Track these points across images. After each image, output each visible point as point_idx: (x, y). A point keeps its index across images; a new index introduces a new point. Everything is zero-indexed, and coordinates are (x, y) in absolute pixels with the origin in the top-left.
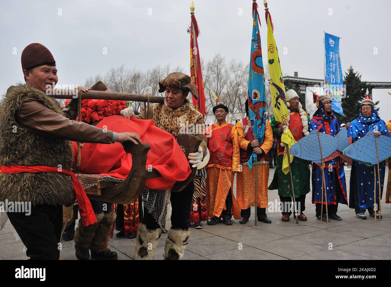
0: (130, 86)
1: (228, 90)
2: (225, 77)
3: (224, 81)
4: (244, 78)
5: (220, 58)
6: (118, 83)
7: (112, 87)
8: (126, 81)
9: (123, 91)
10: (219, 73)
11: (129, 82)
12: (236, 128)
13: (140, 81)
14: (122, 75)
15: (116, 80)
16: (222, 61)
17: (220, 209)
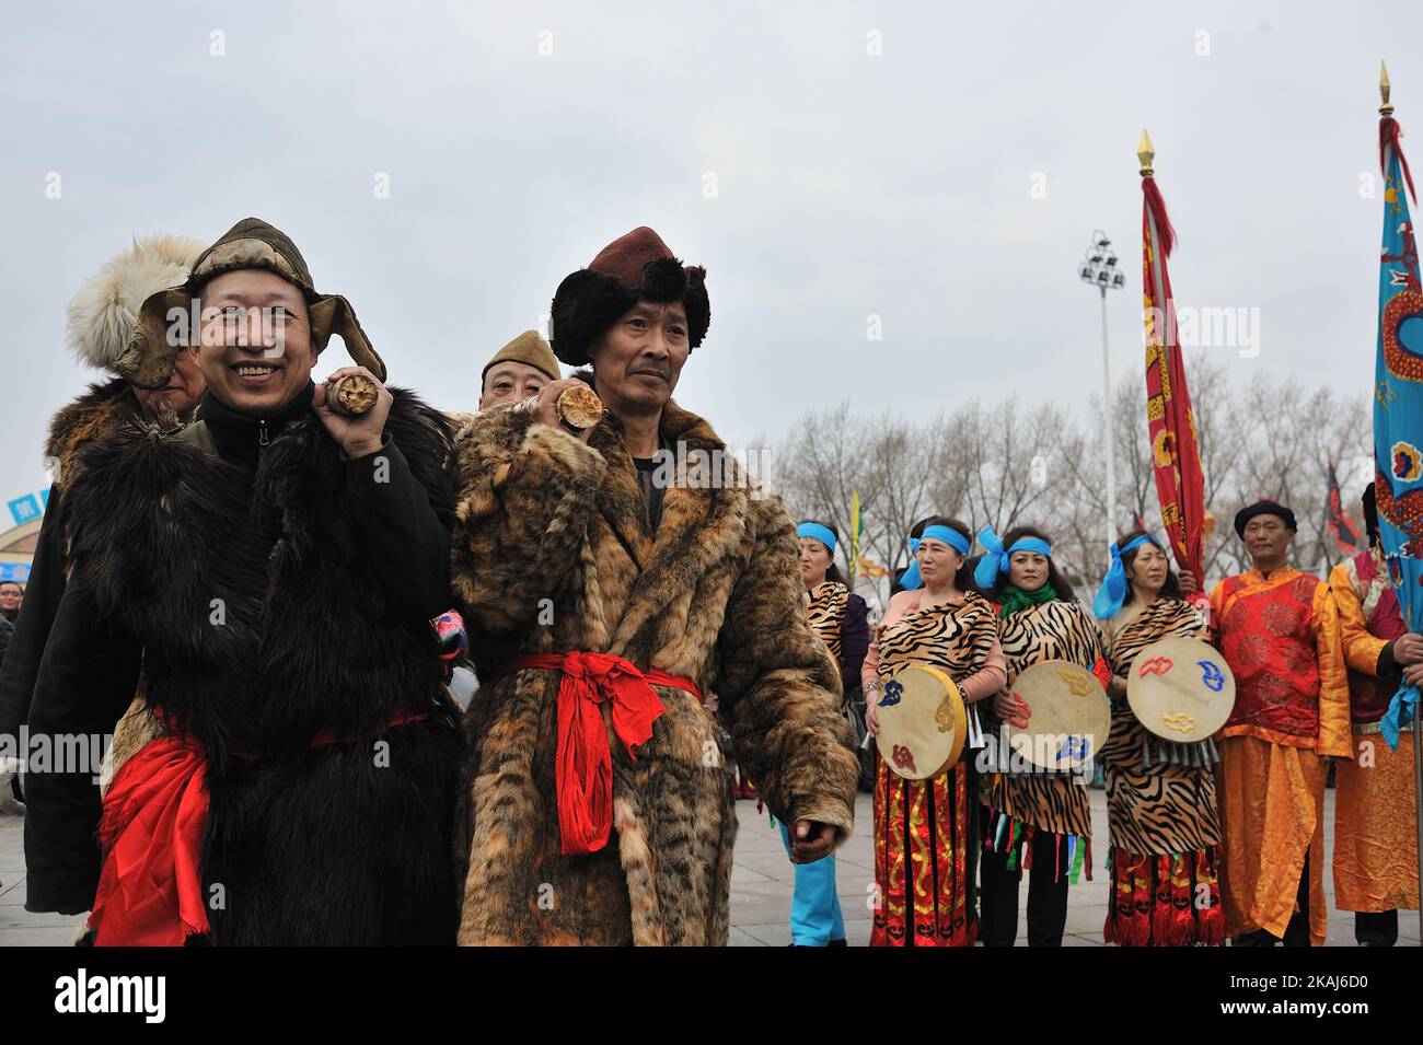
0: (871, 477)
1: (1244, 490)
2: (1227, 442)
3: (1225, 455)
4: (1305, 445)
5: (1207, 371)
6: (828, 465)
7: (807, 479)
8: (857, 459)
9: (843, 494)
10: (1206, 425)
11: (867, 462)
12: (1330, 589)
13: (906, 460)
14: (844, 437)
15: (822, 458)
16: (1216, 381)
17: (1281, 904)
